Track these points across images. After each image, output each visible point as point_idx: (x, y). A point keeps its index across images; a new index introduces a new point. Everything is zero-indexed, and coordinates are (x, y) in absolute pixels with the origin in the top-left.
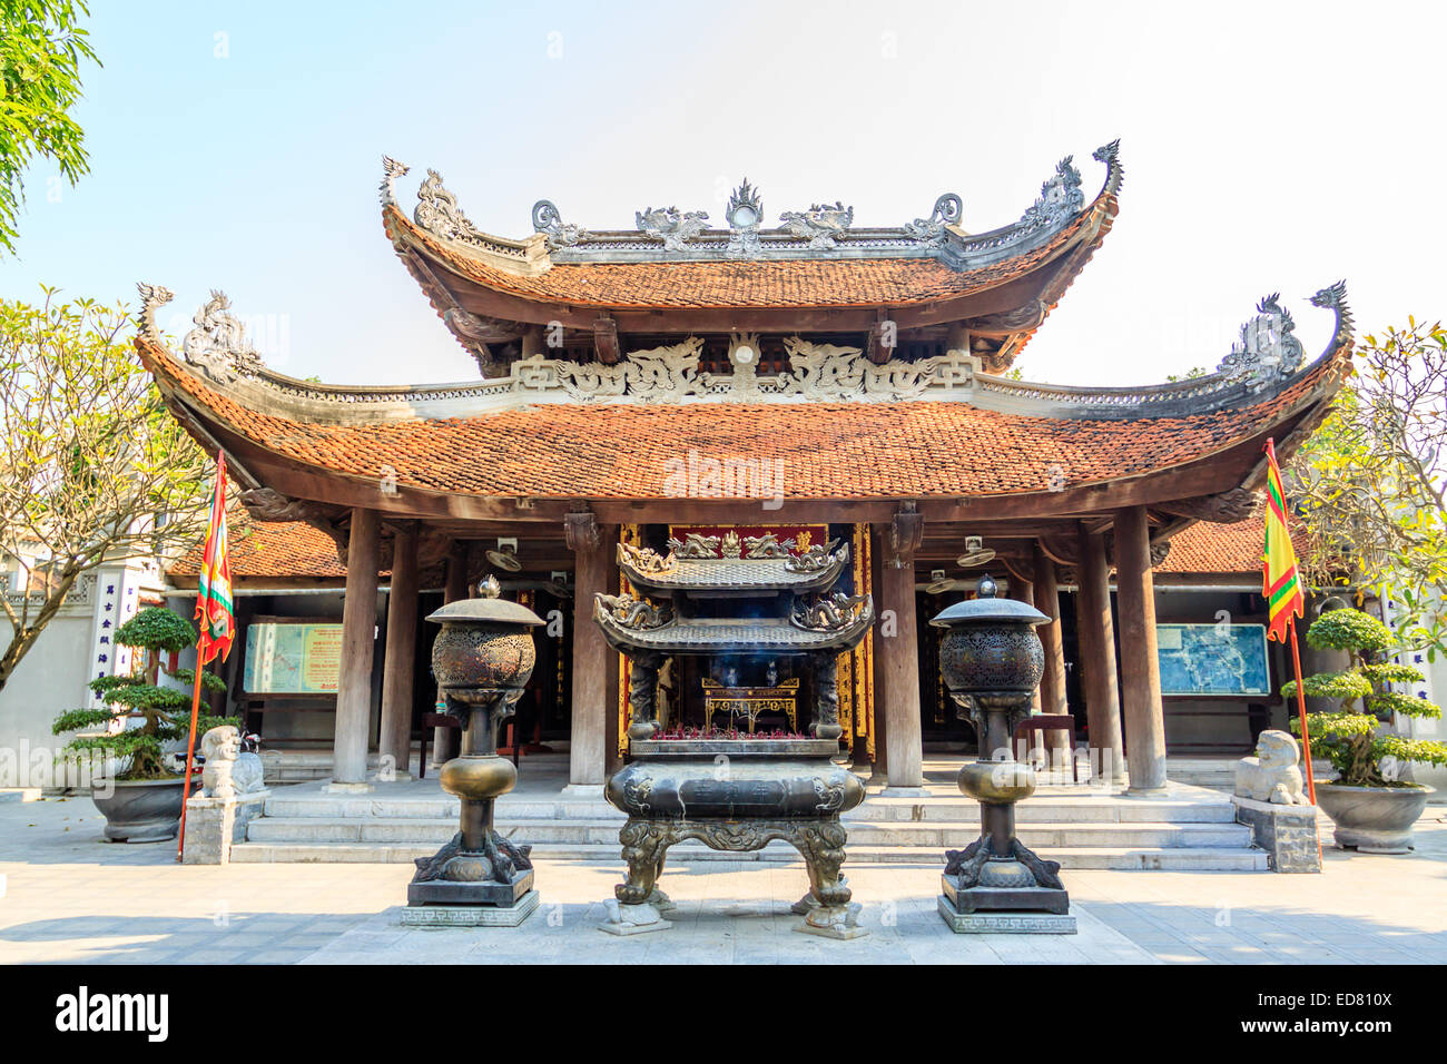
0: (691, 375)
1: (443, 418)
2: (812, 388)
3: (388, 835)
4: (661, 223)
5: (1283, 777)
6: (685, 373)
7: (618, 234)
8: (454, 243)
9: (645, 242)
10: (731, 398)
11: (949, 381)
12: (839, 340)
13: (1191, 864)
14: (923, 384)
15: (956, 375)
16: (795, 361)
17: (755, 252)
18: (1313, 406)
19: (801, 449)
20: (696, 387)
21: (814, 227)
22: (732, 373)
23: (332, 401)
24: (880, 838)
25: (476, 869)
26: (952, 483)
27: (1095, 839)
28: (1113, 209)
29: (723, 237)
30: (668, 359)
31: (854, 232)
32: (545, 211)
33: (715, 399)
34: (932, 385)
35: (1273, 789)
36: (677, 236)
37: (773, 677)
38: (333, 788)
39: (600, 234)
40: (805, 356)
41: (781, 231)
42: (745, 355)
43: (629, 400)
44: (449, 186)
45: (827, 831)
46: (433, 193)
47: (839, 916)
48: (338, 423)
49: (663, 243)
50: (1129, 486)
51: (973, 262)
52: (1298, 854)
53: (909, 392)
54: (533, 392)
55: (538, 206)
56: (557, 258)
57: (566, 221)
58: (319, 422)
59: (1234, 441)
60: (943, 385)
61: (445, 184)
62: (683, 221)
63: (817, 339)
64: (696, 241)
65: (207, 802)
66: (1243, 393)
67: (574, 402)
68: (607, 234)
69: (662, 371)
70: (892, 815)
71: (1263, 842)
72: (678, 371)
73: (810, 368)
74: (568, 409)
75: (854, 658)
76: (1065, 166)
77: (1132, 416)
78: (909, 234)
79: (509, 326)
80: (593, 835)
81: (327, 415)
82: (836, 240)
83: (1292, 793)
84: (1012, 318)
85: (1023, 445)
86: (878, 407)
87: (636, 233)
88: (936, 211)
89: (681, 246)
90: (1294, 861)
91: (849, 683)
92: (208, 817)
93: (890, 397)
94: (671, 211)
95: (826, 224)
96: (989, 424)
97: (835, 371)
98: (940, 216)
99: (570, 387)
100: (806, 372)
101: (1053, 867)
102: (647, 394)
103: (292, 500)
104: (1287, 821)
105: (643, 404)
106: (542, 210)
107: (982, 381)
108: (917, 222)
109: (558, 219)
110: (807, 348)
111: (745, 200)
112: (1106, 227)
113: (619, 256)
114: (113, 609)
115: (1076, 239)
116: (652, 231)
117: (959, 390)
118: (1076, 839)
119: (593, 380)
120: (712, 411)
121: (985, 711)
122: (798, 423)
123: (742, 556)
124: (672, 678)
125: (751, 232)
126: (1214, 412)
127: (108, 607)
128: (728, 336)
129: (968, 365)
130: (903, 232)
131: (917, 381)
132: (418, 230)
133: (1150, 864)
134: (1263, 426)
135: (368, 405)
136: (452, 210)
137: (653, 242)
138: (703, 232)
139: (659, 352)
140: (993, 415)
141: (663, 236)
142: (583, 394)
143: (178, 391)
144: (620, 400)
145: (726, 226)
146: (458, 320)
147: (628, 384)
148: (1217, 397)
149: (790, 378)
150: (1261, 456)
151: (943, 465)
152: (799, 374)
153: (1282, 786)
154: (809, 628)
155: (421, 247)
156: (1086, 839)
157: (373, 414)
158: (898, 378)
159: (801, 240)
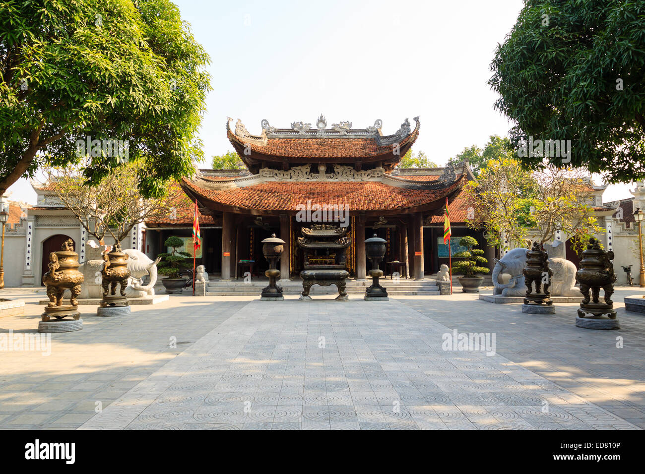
0: (308, 173)
1: (244, 187)
2: (340, 177)
3: (241, 290)
4: (298, 126)
5: (445, 275)
6: (306, 173)
7: (286, 130)
8: (245, 139)
9: (294, 132)
10: (319, 180)
11: (376, 176)
12: (347, 165)
13: (422, 294)
14: (369, 177)
15: (378, 174)
16: (336, 170)
17: (324, 135)
18: (456, 190)
19: (338, 196)
20: (309, 177)
21: (341, 128)
22: (319, 173)
23: (218, 184)
24: (355, 289)
25: (274, 291)
26: (374, 206)
27: (404, 289)
28: (418, 134)
29: (315, 131)
30: (302, 169)
31: (352, 130)
32: (265, 123)
33: (314, 180)
34: (372, 177)
35: (442, 278)
36: (302, 130)
37: (328, 253)
38: (223, 280)
39: (281, 129)
40: (338, 169)
41: (332, 129)
42: (322, 169)
43: (291, 180)
44: (243, 123)
45: (342, 282)
46: (239, 126)
47: (344, 298)
48: (220, 190)
49: (298, 132)
50: (415, 208)
51: (383, 144)
52: (446, 291)
53: (366, 179)
54: (265, 178)
55: (263, 121)
56: (269, 137)
57: (271, 126)
58: (216, 190)
59: (439, 198)
60: (374, 177)
61: (242, 122)
62: (304, 126)
63: (342, 165)
64: (308, 132)
65: (200, 282)
66: (443, 185)
67: (277, 181)
68: (283, 129)
69: (300, 173)
70: (358, 285)
71: (440, 289)
72: (305, 172)
73: (340, 172)
74: (275, 183)
75: (351, 248)
76: (407, 120)
77: (419, 188)
78: (367, 131)
79: (259, 160)
80: (289, 290)
81: (217, 188)
82: (347, 132)
83: (446, 278)
84: (393, 160)
85: (392, 196)
86: (357, 183)
87: (291, 129)
88: (375, 124)
89: (304, 133)
90: (445, 293)
91: (350, 255)
92: (200, 285)
93: (360, 180)
94: (301, 123)
95: (344, 128)
96: (385, 189)
97: (346, 173)
98: (376, 125)
99: (276, 176)
100: (338, 173)
101: (385, 289)
102: (296, 178)
103: (211, 210)
104: (444, 284)
105: (295, 181)
106: (264, 122)
107: (385, 176)
108: (370, 127)
109: (269, 125)
110: (339, 167)
111: (321, 120)
112: (416, 138)
113: (286, 136)
114: (136, 234)
115: (408, 142)
116: (295, 129)
117: (379, 178)
118: (399, 289)
119: (282, 175)
120: (314, 184)
121: (374, 260)
122: (336, 187)
123: (326, 229)
124: (297, 253)
125: (323, 130)
126: (436, 189)
127: (135, 234)
128: (318, 164)
129: (381, 171)
130: (366, 130)
131: (368, 176)
132: (236, 136)
133: (414, 294)
134: (446, 194)
135: (226, 184)
136: (244, 129)
137: (296, 132)
138: (310, 130)
139: (299, 167)
140: (386, 186)
141: (299, 130)
142: (279, 178)
143: (186, 185)
144: (289, 180)
145: (316, 127)
146: (247, 160)
147: (291, 176)
148: (437, 186)
149: (334, 175)
150: (445, 203)
151: (372, 202)
152: (337, 173)
153: (444, 277)
154: (339, 244)
155: (237, 141)
156: (401, 289)
157: (228, 187)
158: (363, 175)
159: (338, 132)
